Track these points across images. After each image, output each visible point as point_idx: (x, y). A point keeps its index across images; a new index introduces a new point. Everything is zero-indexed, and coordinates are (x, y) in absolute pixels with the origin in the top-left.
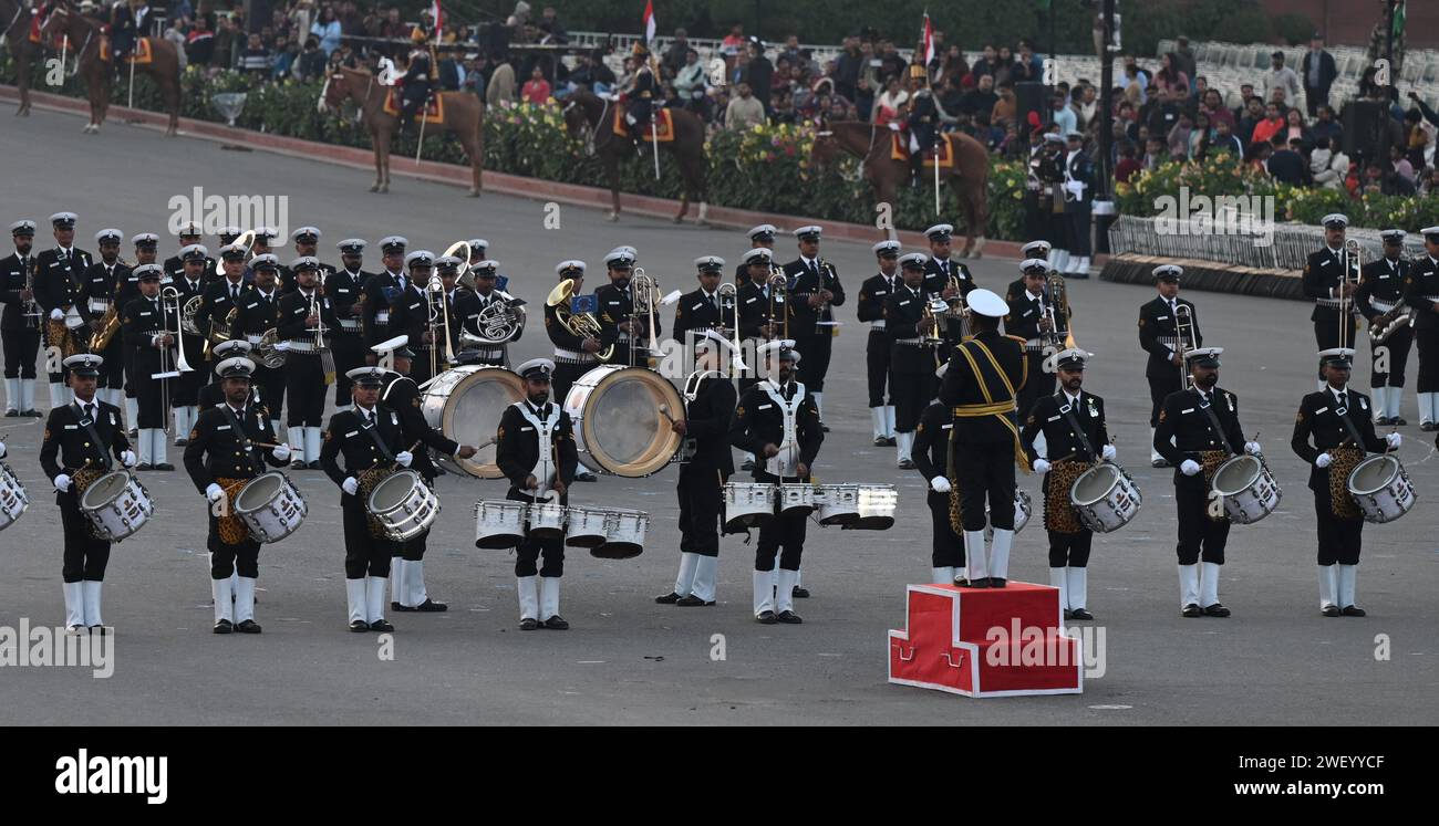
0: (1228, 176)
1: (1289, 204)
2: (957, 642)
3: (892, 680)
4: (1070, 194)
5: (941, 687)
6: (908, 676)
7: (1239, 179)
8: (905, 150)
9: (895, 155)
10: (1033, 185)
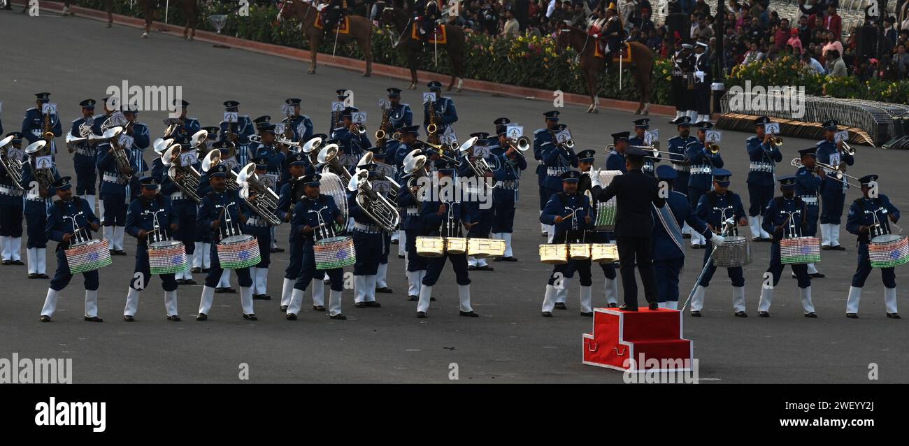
0: (790, 68)
1: (824, 86)
2: (621, 342)
3: (584, 362)
4: (698, 79)
5: (612, 367)
6: (594, 360)
7: (796, 71)
8: (602, 52)
9: (596, 54)
10: (678, 73)
